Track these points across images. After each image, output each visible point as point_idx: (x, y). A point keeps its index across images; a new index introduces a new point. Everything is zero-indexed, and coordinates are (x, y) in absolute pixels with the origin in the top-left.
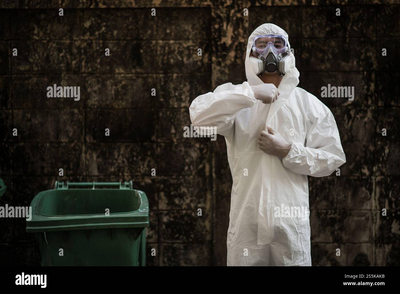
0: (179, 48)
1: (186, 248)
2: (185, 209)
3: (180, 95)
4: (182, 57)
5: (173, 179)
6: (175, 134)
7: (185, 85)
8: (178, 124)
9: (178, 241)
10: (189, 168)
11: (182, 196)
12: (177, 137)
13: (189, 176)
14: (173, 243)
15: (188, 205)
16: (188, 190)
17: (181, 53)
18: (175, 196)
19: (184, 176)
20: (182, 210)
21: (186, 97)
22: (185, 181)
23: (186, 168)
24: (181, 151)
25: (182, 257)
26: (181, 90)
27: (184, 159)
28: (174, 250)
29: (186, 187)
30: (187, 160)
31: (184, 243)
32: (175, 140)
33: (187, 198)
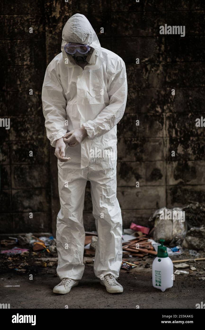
0: (21, 20)
1: (30, 168)
2: (29, 140)
3: (23, 56)
4: (24, 28)
5: (20, 118)
6: (20, 85)
7: (26, 49)
8: (22, 78)
9: (25, 163)
10: (31, 109)
11: (26, 130)
12: (22, 87)
13: (31, 115)
14: (21, 165)
15: (31, 137)
16: (31, 126)
17: (22, 24)
18: (22, 130)
19: (27, 116)
20: (26, 140)
21: (27, 57)
22: (28, 119)
23: (29, 110)
24: (25, 97)
25: (27, 174)
26: (23, 52)
27: (27, 103)
28: (22, 169)
29: (29, 123)
30: (29, 104)
31: (29, 164)
32: (20, 89)
33: (30, 132)
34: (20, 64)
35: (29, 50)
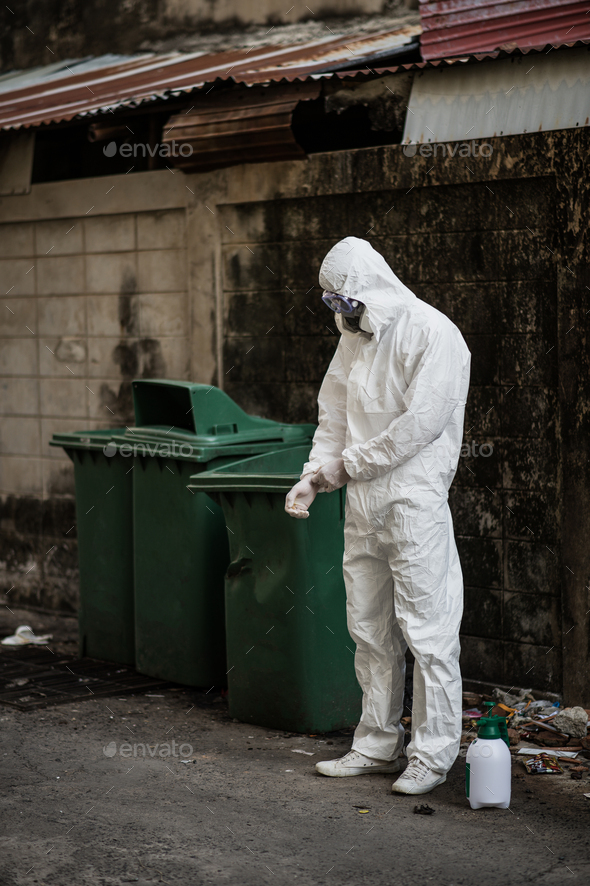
0: (524, 240)
1: (534, 549)
2: (533, 489)
3: (526, 313)
4: (528, 255)
5: (518, 442)
6: (520, 373)
7: (531, 298)
8: (523, 358)
9: (524, 538)
10: (537, 426)
11: (528, 469)
12: (523, 378)
13: (536, 438)
14: (520, 541)
15: (536, 483)
16: (536, 460)
17: (526, 248)
18: (521, 468)
19: (531, 438)
20: (529, 490)
21: (532, 316)
22: (531, 446)
23: (533, 426)
24: (527, 399)
25: (529, 562)
26: (527, 305)
27: (531, 413)
28: (521, 551)
29: (533, 455)
30: (534, 414)
31: (531, 541)
32: (520, 383)
33: (534, 473)
34: (521, 330)
35: (534, 301)
